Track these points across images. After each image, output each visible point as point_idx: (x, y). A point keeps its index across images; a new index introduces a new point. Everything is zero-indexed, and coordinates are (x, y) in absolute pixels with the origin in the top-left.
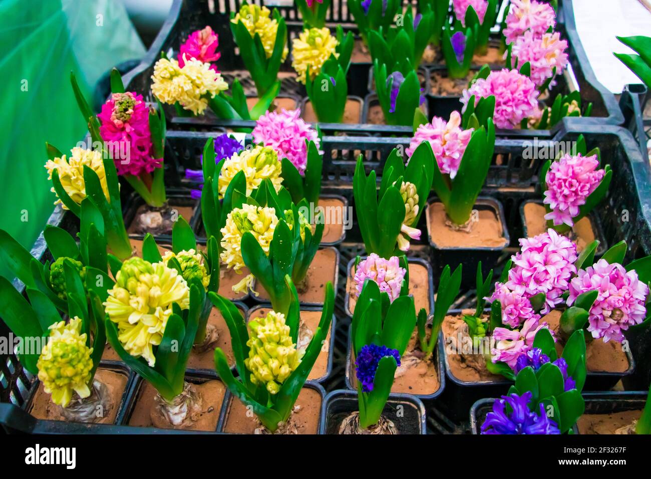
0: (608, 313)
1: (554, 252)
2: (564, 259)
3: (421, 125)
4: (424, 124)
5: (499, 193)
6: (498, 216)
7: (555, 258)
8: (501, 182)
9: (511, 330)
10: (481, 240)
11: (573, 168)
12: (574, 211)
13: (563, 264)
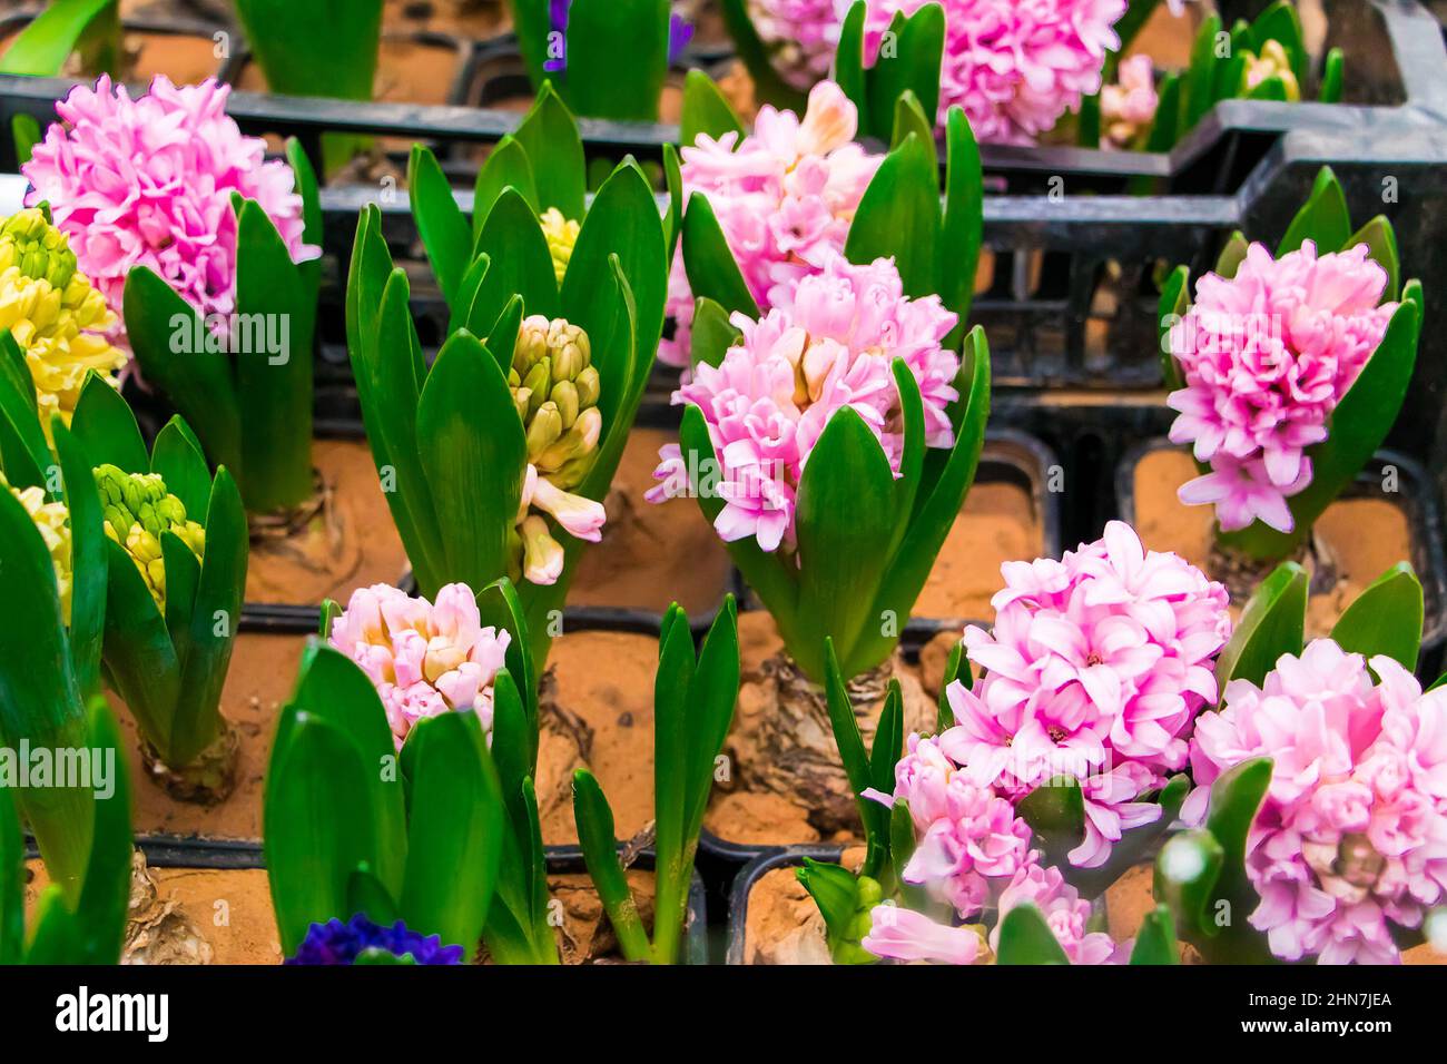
0: (1323, 855)
1: (1117, 610)
2: (1151, 640)
3: (703, 138)
4: (716, 137)
5: (1042, 415)
6: (1038, 506)
7: (1116, 635)
8: (1048, 368)
9: (957, 922)
10: (950, 595)
11: (1268, 292)
12: (1285, 468)
13: (1145, 659)
